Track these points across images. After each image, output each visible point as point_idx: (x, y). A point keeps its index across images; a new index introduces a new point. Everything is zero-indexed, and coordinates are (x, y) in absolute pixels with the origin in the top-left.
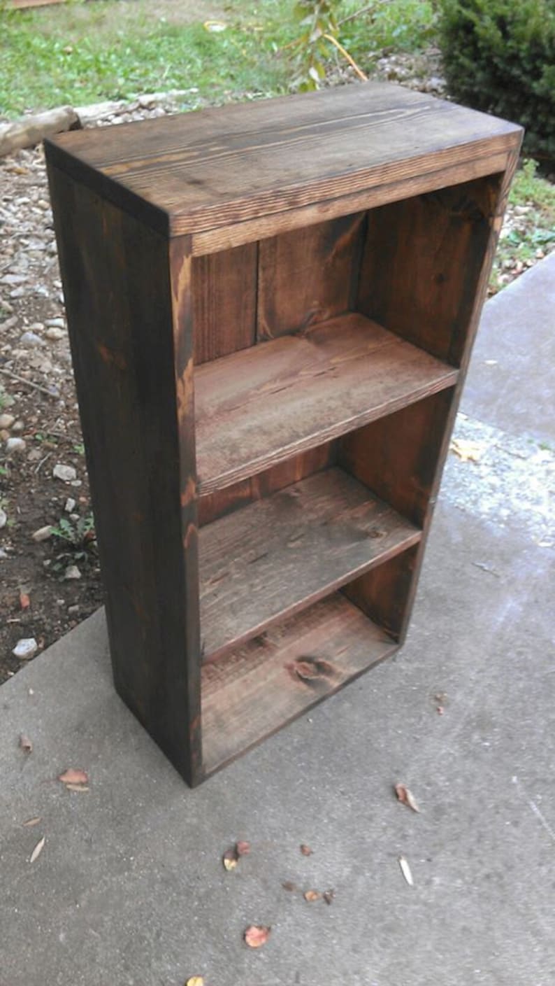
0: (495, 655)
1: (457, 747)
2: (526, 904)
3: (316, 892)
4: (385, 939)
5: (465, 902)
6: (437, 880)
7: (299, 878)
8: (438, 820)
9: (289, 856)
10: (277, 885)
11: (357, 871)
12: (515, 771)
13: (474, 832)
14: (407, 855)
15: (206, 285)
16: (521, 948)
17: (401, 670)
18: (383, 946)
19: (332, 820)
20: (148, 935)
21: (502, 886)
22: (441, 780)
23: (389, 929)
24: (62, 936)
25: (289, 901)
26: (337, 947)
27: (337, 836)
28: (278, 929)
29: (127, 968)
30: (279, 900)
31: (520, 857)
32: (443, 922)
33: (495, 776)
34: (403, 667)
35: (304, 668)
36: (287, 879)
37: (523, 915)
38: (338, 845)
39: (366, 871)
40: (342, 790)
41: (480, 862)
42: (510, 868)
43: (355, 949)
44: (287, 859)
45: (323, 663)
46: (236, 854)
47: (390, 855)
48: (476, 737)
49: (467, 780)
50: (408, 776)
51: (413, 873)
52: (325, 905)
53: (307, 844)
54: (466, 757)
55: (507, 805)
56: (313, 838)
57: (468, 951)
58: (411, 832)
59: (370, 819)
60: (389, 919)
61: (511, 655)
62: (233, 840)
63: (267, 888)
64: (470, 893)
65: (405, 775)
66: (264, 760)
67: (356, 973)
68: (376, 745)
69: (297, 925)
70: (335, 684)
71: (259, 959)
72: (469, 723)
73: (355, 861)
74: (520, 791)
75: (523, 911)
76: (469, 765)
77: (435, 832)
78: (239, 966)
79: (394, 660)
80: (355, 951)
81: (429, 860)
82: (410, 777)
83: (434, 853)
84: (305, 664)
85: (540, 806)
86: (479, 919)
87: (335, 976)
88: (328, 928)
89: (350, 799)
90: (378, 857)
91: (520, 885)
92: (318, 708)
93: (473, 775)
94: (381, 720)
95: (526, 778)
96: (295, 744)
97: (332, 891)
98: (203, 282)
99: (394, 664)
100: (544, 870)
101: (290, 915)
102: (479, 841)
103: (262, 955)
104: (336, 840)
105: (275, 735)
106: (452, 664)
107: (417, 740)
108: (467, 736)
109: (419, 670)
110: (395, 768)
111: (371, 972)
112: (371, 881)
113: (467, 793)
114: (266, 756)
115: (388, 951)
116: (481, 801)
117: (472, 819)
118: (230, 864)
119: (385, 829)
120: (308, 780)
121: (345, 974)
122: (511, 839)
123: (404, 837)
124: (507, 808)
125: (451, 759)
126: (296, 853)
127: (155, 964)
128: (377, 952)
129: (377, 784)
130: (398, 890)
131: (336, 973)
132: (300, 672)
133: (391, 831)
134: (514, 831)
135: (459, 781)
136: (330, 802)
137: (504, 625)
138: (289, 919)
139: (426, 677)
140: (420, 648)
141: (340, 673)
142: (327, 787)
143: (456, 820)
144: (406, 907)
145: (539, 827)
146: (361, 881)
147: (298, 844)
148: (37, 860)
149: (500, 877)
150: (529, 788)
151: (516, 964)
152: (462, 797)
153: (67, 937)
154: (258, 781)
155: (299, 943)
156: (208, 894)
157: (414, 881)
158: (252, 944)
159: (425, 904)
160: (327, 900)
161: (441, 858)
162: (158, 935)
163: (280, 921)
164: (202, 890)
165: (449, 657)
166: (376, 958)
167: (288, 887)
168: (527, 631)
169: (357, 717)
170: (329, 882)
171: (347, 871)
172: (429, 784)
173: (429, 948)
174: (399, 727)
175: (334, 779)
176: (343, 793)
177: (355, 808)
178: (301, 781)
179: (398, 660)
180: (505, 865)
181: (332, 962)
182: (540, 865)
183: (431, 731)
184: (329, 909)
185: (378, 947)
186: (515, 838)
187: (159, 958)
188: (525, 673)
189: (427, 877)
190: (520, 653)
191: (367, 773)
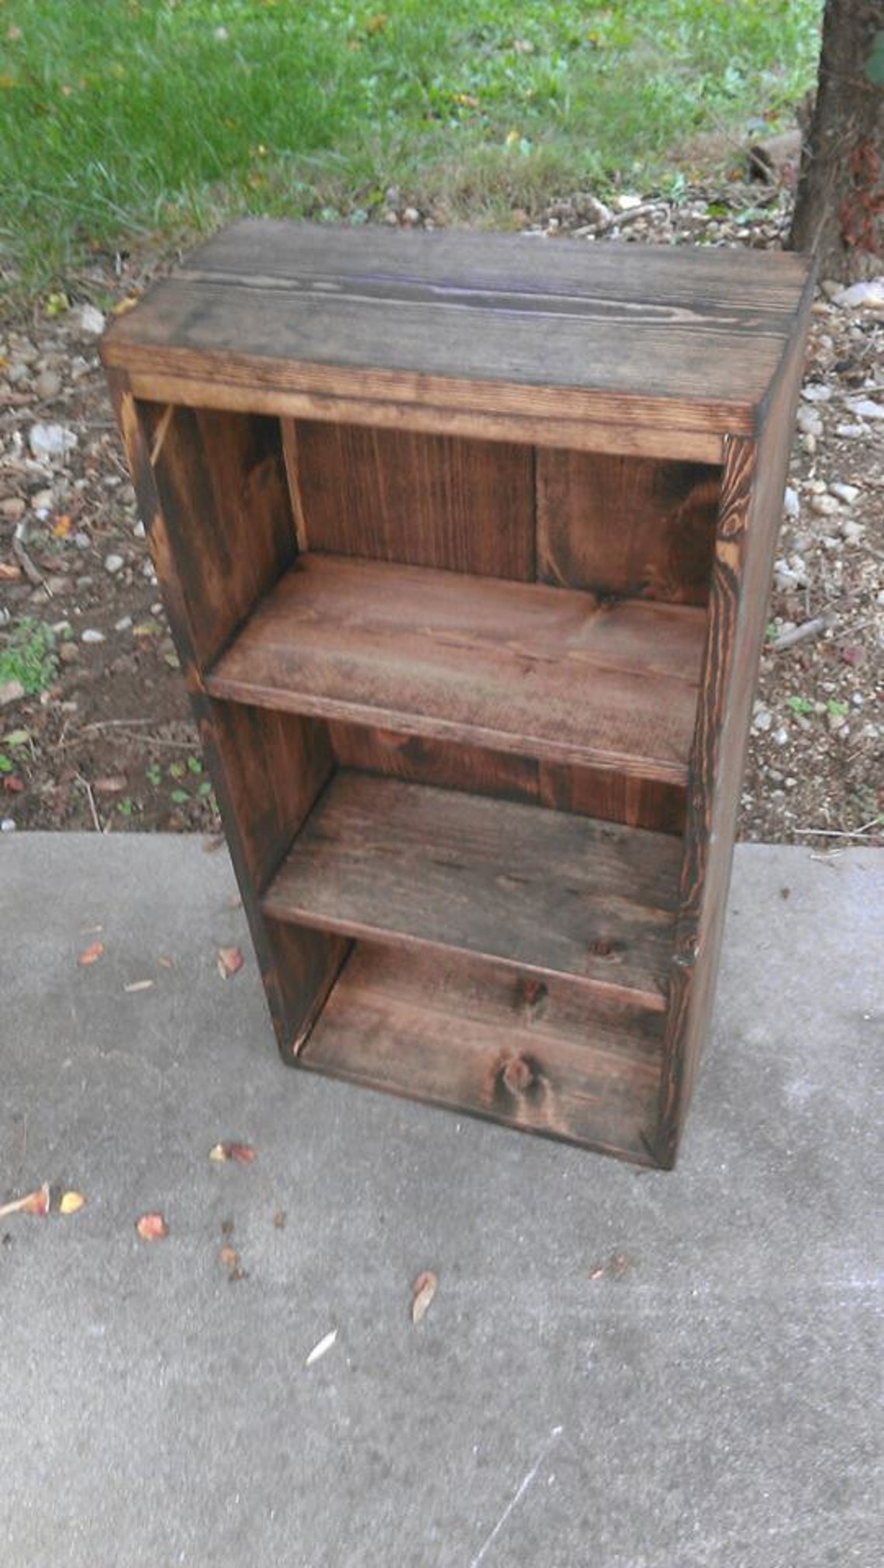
0: (773, 1306)
1: (555, 1325)
2: (365, 1526)
3: (237, 1259)
4: (221, 1369)
5: (324, 1442)
6: (333, 1391)
7: (245, 1231)
8: (419, 1351)
9: (265, 1206)
10: (223, 1214)
11: (289, 1290)
12: (572, 1426)
13: (431, 1410)
14: (342, 1337)
15: (447, 466)
16: (298, 1546)
17: (629, 1191)
18: (212, 1367)
19: (339, 1226)
20: (105, 1129)
21: (372, 1482)
22: (483, 1329)
23: (235, 1365)
24: (68, 1063)
25: (211, 1237)
26: (183, 1318)
27: (320, 1244)
28: (173, 1244)
29: (64, 1134)
30: (206, 1228)
31: (432, 1490)
32: (280, 1425)
33: (542, 1400)
34: (635, 1191)
35: (519, 1071)
36: (236, 1221)
37: (346, 1530)
38: (308, 1252)
39: (295, 1300)
40: (386, 1215)
41: (391, 1438)
42: (407, 1481)
43: (191, 1339)
44: (259, 1208)
45: (543, 1088)
46: (233, 1150)
47: (333, 1317)
48: (591, 1344)
49: (509, 1362)
50: (461, 1283)
51: (325, 1357)
52: (227, 1277)
53: (292, 1217)
54: (545, 1345)
55: (506, 1438)
56: (301, 1220)
57: (257, 1475)
58: (381, 1327)
59: (368, 1270)
60: (248, 1359)
61: (795, 1330)
62: (250, 1141)
63: (214, 1207)
64: (339, 1443)
65: (459, 1278)
66: (369, 1110)
67: (164, 1354)
68: (478, 1221)
69: (188, 1262)
70: (523, 1117)
71: (131, 1246)
72: (607, 1323)
73: (301, 1279)
74: (541, 1447)
75: (352, 1527)
76: (536, 1356)
77: (399, 1358)
78: (114, 1230)
79: (638, 1174)
80: (189, 1340)
81: (354, 1369)
82: (461, 1287)
83: (367, 1370)
84: (525, 1070)
85: (534, 1486)
86: (309, 1471)
87: (149, 1334)
88: (201, 1296)
89: (380, 1233)
90: (322, 1305)
91: (389, 1505)
92: (484, 1125)
93: (522, 1369)
94: (523, 1209)
95: (570, 1446)
96: (413, 1130)
97: (246, 1275)
98: (442, 461)
99: (632, 1177)
100: (433, 1534)
101: (197, 1247)
102: (422, 1421)
103: (136, 1247)
104: (315, 1244)
105: (411, 1103)
106: (697, 1254)
107: (525, 1268)
108: (582, 1330)
109: (649, 1214)
110: (462, 1262)
111: (174, 1371)
112: (285, 1313)
113: (487, 1373)
114: (375, 1110)
115: (208, 1378)
116: (487, 1397)
117: (450, 1397)
118: (218, 1153)
119: (363, 1293)
120: (375, 1171)
121: (157, 1343)
122: (453, 1465)
123: (367, 1323)
124: (501, 1439)
125: (528, 1326)
126: (271, 1212)
127: (79, 1155)
128: (201, 1365)
129: (421, 1252)
130: (292, 1350)
131: (153, 1333)
132: (508, 1071)
133: (365, 1302)
134: (470, 1466)
135: (500, 1354)
136: (360, 1211)
137: (851, 1294)
138: (190, 1249)
139: (644, 1229)
140: (689, 1196)
141: (545, 1116)
142: (379, 1198)
143: (435, 1377)
144: (275, 1370)
145: (498, 1498)
146: (279, 1301)
147: (284, 1208)
148: (131, 993)
149: (386, 1473)
150: (556, 1459)
151: (271, 1546)
152: (476, 1369)
153: (69, 1068)
154: (337, 1121)
155: (168, 1275)
156: (176, 1155)
157: (316, 1363)
158: (141, 1228)
159: (292, 1394)
160: (234, 1277)
161: (366, 1383)
162: (110, 1138)
163: (183, 1242)
164: (176, 1147)
165: (708, 1241)
166: (192, 1368)
167: (227, 1227)
168: (870, 1334)
169: (505, 1176)
170: (257, 1268)
171: (283, 1279)
172: (466, 1316)
173: (238, 1424)
174: (531, 1236)
175: (396, 1199)
176: (382, 1219)
177: (372, 1246)
178: (368, 1164)
179: (642, 1177)
180: (407, 1473)
181: (164, 1321)
182: (438, 1523)
183: (553, 1278)
184: (224, 1283)
185: (207, 1366)
186: (460, 1471)
187: (86, 1155)
188: (774, 1367)
189: (330, 1377)
190: (808, 1341)
191: (430, 1232)
